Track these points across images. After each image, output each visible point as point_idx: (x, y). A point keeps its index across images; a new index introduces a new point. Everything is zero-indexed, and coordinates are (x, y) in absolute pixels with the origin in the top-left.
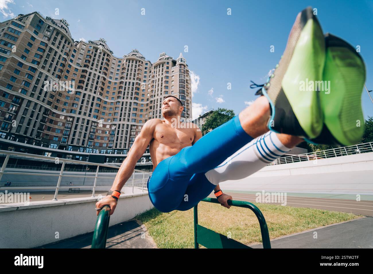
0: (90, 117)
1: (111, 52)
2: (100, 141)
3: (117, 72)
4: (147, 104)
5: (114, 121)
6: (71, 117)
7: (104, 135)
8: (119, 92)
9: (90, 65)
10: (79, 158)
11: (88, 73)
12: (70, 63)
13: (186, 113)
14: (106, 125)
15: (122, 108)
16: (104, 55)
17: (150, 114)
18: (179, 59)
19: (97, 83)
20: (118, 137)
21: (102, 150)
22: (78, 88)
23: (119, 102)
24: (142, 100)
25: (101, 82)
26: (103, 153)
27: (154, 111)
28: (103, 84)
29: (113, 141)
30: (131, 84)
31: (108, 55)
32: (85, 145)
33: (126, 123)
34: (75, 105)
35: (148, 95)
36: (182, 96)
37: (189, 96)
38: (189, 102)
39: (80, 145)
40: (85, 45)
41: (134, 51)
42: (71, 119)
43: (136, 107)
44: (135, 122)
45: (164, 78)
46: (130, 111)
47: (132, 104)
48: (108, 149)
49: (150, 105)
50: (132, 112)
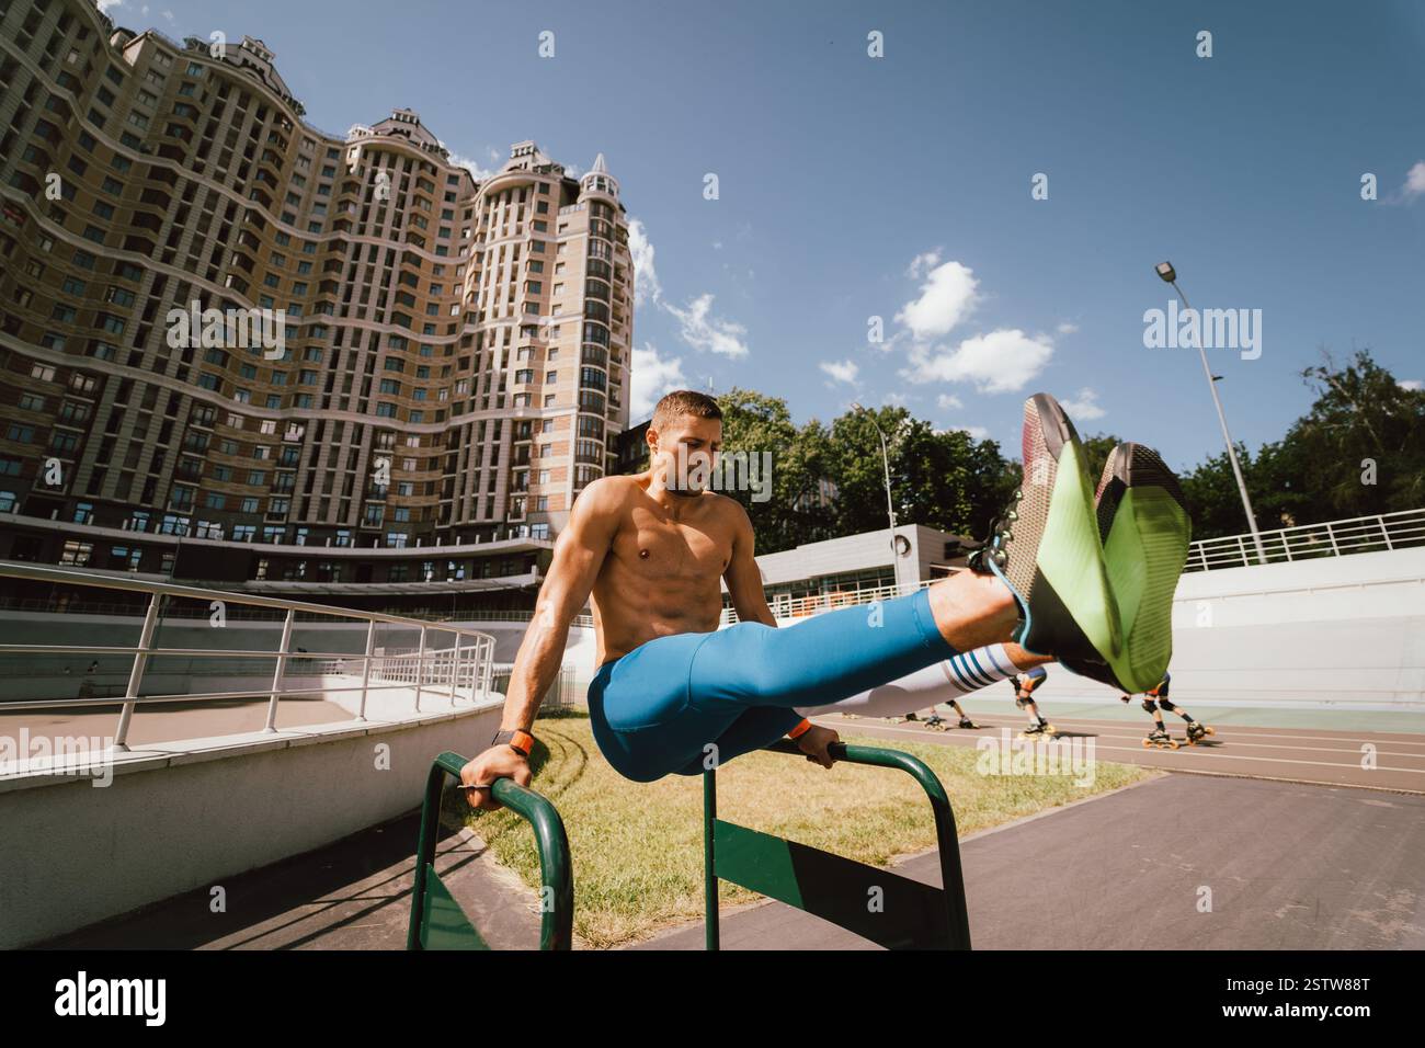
0: (185, 379)
1: (294, 104)
2: (229, 488)
3: (322, 199)
4: (449, 349)
5: (296, 405)
6: (88, 374)
7: (250, 463)
8: (328, 286)
9: (192, 151)
10: (129, 556)
11: (180, 187)
12: (92, 129)
13: (606, 395)
14: (259, 421)
15: (336, 355)
16: (261, 114)
17: (460, 391)
18: (593, 177)
19: (224, 234)
20: (311, 476)
21: (237, 528)
22: (126, 248)
23: (325, 327)
24: (429, 328)
25: (241, 231)
26: (244, 539)
27: (476, 380)
28: (252, 241)
29: (292, 490)
30: (382, 257)
31: (280, 117)
32: (158, 503)
33: (351, 417)
34: (110, 323)
35: (456, 311)
36: (595, 327)
37: (625, 329)
38: (621, 355)
39: (135, 498)
40: (170, 58)
41: (399, 115)
42: (90, 384)
43: (398, 353)
44: (392, 415)
45: (524, 248)
46: (370, 368)
47: (383, 341)
48: (265, 521)
49: (465, 352)
50: (379, 373)
